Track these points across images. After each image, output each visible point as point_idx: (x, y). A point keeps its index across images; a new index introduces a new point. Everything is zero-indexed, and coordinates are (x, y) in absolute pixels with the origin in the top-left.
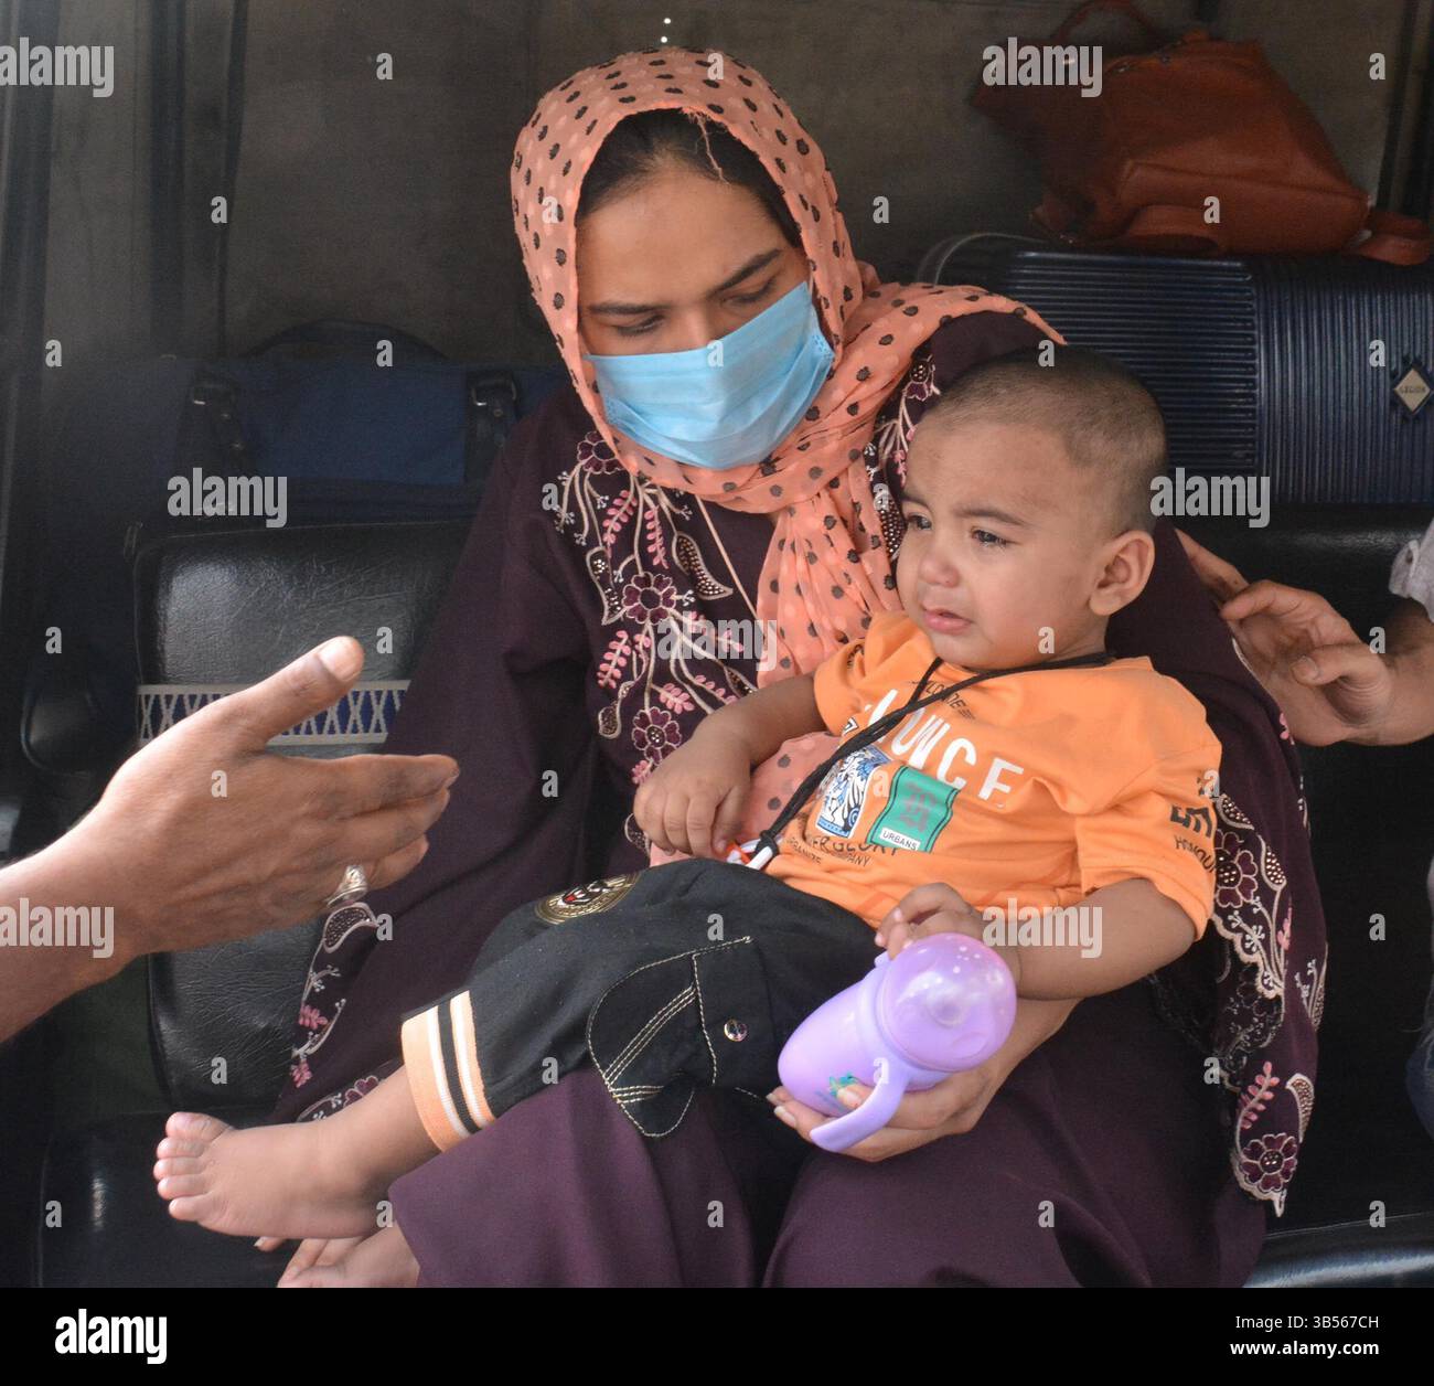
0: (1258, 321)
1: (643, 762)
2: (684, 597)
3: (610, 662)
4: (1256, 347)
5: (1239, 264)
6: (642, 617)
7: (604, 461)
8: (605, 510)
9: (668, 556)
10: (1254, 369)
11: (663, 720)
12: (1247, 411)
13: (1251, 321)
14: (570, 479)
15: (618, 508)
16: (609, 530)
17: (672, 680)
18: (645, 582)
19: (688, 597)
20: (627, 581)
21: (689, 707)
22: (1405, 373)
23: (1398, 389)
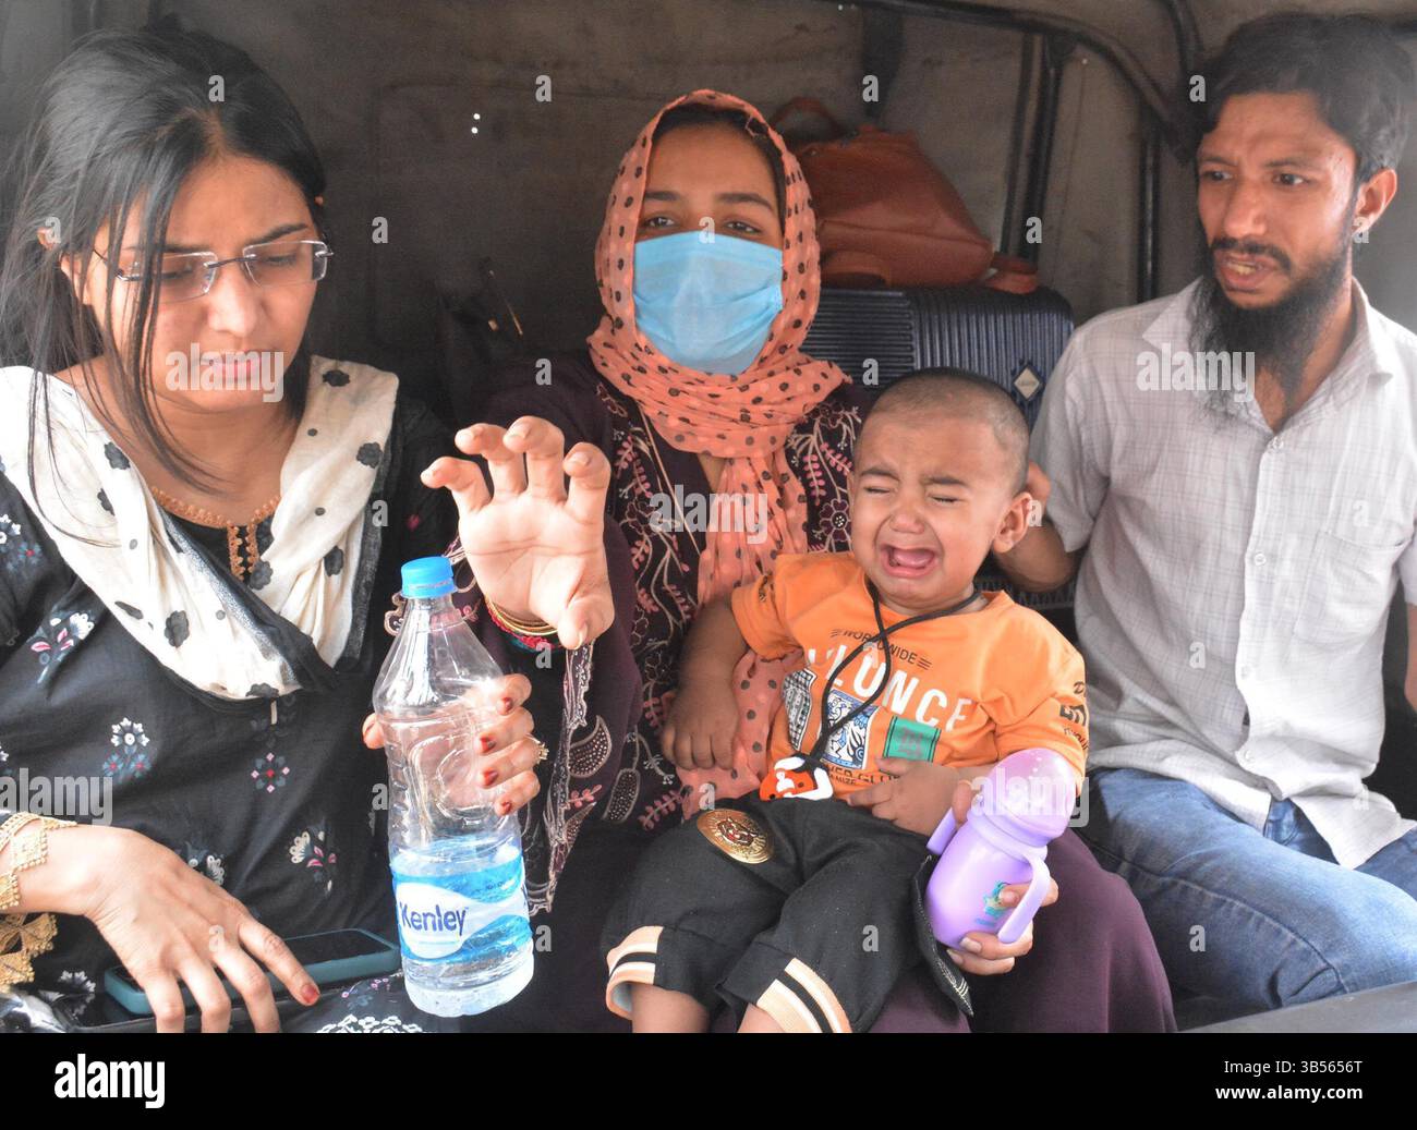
5: (900, 294)
22: (1021, 371)
23: (1016, 383)
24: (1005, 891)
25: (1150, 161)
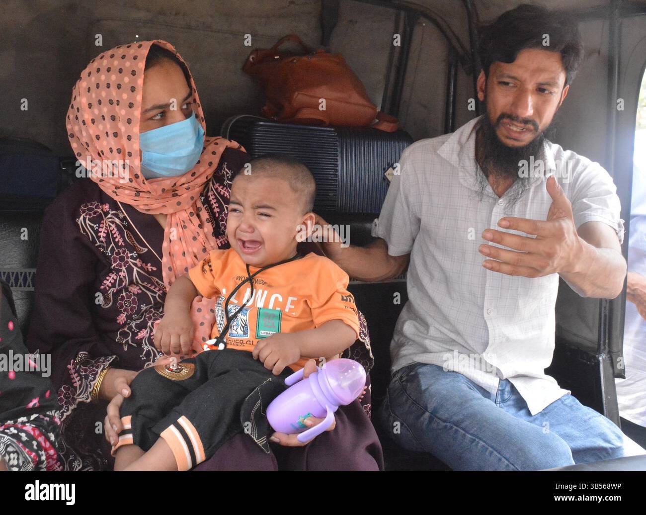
0: (339, 149)
1: (122, 314)
2: (133, 254)
3: (108, 280)
4: (338, 158)
5: (333, 129)
6: (121, 267)
7: (92, 213)
8: (98, 230)
9: (124, 241)
10: (337, 165)
11: (129, 297)
12: (334, 180)
13: (337, 149)
14: (80, 221)
15: (102, 228)
16: (102, 237)
17: (134, 284)
18: (118, 253)
19: (134, 254)
20: (112, 254)
21: (140, 292)
22: (388, 169)
23: (385, 174)
24: (308, 419)
25: (453, 73)
